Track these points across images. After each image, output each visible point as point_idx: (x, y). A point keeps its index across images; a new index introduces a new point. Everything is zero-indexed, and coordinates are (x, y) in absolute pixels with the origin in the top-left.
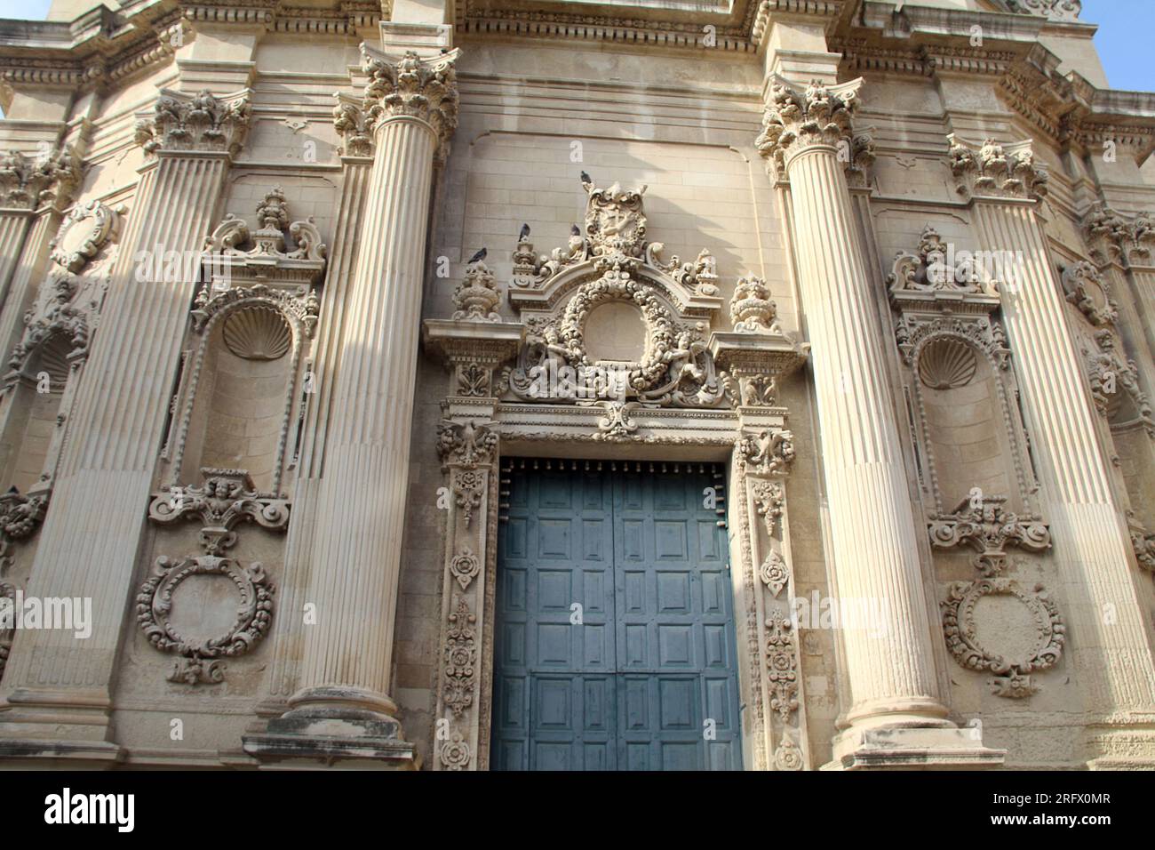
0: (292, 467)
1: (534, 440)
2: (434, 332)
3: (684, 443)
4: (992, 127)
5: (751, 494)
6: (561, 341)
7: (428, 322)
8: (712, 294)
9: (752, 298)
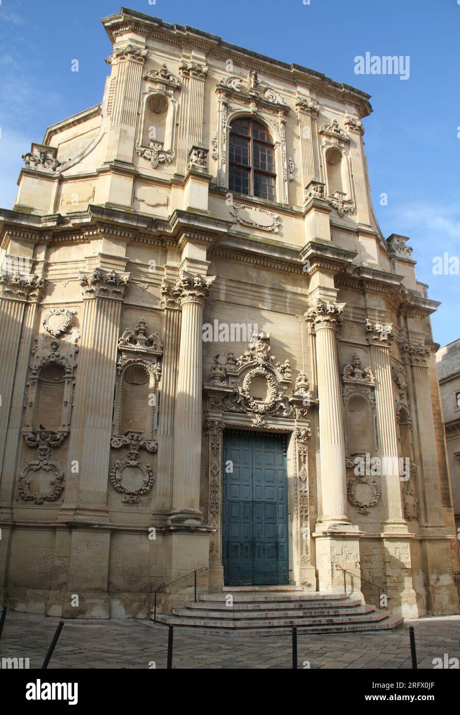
0: (156, 430)
1: (234, 425)
2: (206, 387)
3: (279, 430)
4: (380, 315)
5: (298, 448)
6: (243, 391)
7: (204, 384)
8: (289, 377)
9: (303, 382)
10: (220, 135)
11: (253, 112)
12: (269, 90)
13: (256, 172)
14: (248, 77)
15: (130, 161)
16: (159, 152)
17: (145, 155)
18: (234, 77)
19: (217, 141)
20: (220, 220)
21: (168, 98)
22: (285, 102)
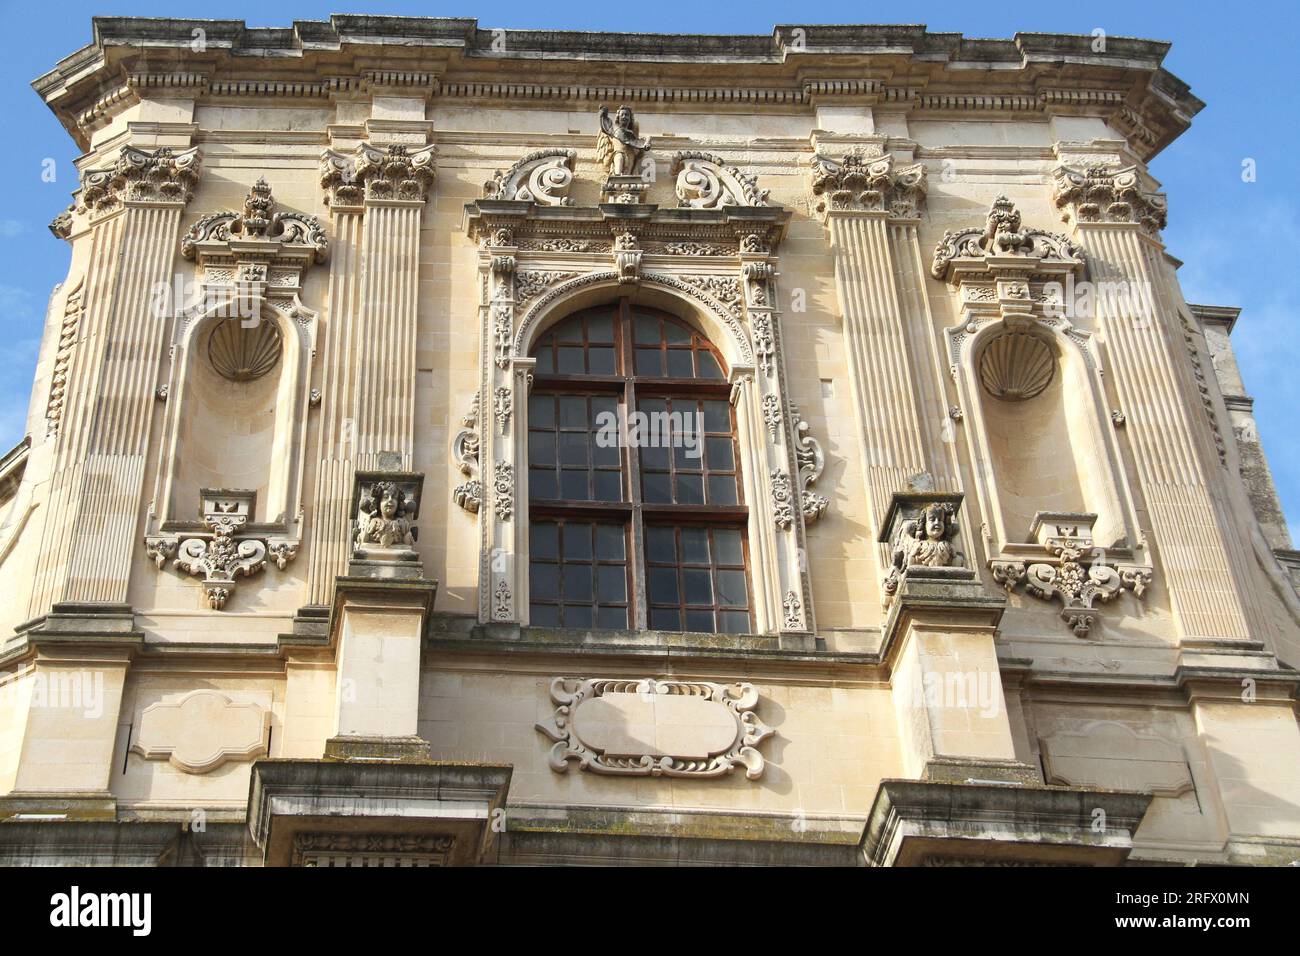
10: (491, 399)
11: (628, 271)
12: (688, 165)
13: (651, 519)
14: (602, 140)
15: (119, 598)
16: (238, 535)
17: (183, 557)
18: (539, 157)
19: (477, 430)
20: (450, 769)
21: (279, 310)
22: (762, 190)
